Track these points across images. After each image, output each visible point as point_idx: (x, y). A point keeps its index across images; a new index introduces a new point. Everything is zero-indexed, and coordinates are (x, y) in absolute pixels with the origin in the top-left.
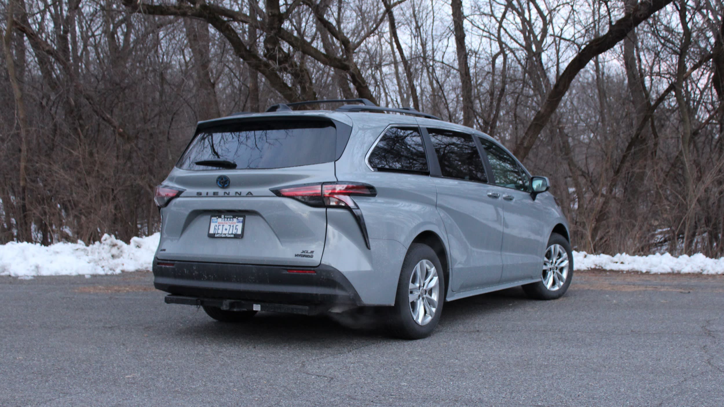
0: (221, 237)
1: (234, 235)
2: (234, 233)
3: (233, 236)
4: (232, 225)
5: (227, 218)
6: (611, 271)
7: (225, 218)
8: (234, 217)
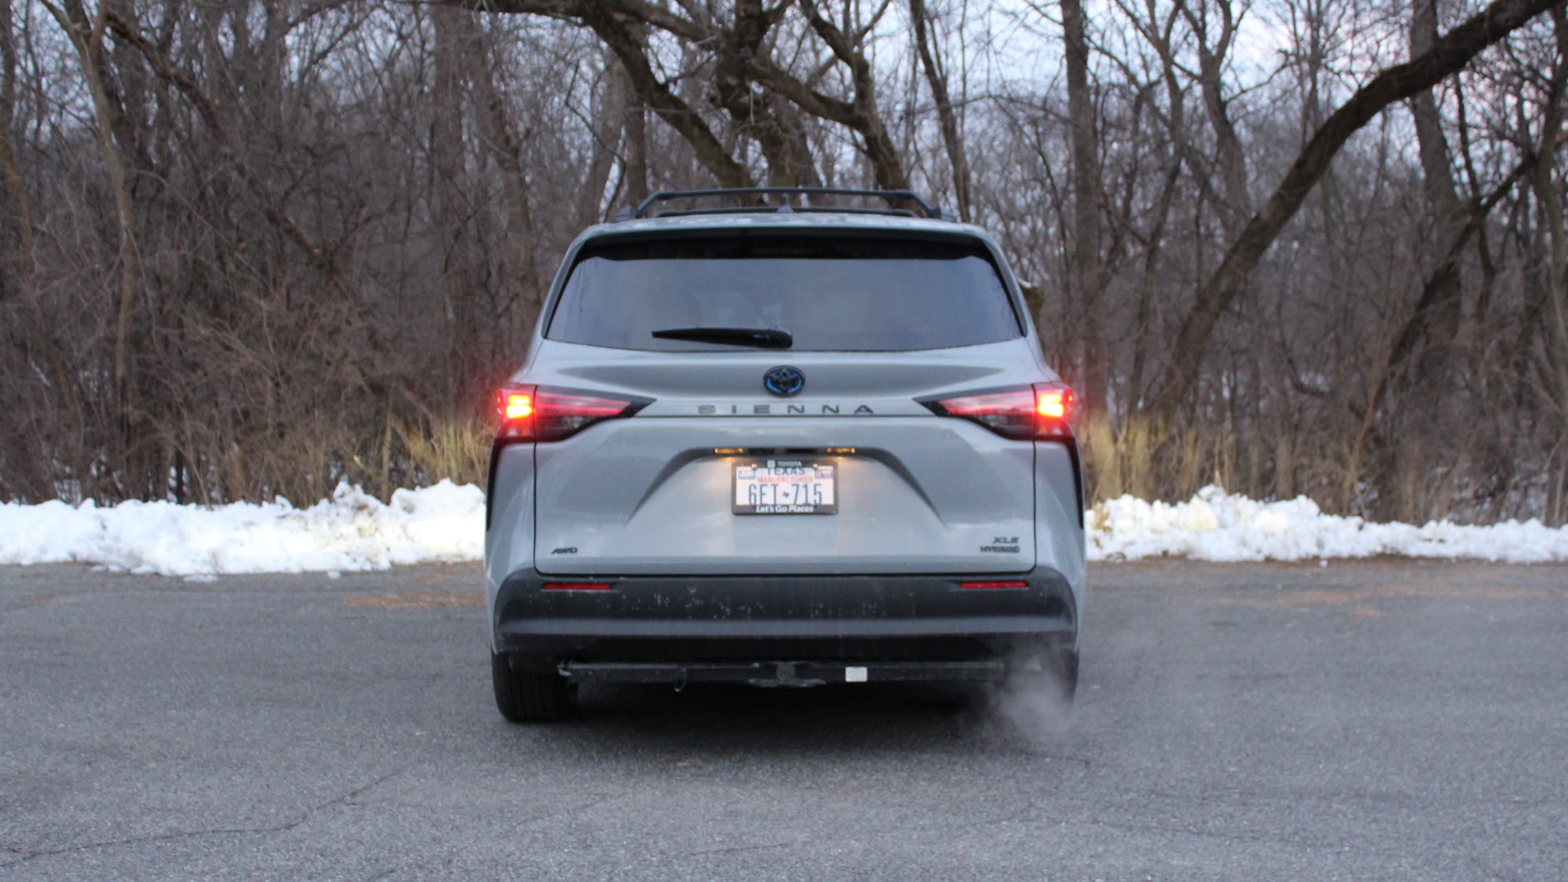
0: (775, 514)
1: (815, 506)
2: (811, 501)
3: (811, 510)
4: (801, 484)
5: (786, 468)
6: (1421, 558)
7: (777, 466)
8: (806, 464)
